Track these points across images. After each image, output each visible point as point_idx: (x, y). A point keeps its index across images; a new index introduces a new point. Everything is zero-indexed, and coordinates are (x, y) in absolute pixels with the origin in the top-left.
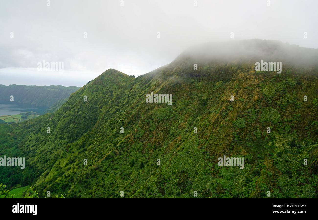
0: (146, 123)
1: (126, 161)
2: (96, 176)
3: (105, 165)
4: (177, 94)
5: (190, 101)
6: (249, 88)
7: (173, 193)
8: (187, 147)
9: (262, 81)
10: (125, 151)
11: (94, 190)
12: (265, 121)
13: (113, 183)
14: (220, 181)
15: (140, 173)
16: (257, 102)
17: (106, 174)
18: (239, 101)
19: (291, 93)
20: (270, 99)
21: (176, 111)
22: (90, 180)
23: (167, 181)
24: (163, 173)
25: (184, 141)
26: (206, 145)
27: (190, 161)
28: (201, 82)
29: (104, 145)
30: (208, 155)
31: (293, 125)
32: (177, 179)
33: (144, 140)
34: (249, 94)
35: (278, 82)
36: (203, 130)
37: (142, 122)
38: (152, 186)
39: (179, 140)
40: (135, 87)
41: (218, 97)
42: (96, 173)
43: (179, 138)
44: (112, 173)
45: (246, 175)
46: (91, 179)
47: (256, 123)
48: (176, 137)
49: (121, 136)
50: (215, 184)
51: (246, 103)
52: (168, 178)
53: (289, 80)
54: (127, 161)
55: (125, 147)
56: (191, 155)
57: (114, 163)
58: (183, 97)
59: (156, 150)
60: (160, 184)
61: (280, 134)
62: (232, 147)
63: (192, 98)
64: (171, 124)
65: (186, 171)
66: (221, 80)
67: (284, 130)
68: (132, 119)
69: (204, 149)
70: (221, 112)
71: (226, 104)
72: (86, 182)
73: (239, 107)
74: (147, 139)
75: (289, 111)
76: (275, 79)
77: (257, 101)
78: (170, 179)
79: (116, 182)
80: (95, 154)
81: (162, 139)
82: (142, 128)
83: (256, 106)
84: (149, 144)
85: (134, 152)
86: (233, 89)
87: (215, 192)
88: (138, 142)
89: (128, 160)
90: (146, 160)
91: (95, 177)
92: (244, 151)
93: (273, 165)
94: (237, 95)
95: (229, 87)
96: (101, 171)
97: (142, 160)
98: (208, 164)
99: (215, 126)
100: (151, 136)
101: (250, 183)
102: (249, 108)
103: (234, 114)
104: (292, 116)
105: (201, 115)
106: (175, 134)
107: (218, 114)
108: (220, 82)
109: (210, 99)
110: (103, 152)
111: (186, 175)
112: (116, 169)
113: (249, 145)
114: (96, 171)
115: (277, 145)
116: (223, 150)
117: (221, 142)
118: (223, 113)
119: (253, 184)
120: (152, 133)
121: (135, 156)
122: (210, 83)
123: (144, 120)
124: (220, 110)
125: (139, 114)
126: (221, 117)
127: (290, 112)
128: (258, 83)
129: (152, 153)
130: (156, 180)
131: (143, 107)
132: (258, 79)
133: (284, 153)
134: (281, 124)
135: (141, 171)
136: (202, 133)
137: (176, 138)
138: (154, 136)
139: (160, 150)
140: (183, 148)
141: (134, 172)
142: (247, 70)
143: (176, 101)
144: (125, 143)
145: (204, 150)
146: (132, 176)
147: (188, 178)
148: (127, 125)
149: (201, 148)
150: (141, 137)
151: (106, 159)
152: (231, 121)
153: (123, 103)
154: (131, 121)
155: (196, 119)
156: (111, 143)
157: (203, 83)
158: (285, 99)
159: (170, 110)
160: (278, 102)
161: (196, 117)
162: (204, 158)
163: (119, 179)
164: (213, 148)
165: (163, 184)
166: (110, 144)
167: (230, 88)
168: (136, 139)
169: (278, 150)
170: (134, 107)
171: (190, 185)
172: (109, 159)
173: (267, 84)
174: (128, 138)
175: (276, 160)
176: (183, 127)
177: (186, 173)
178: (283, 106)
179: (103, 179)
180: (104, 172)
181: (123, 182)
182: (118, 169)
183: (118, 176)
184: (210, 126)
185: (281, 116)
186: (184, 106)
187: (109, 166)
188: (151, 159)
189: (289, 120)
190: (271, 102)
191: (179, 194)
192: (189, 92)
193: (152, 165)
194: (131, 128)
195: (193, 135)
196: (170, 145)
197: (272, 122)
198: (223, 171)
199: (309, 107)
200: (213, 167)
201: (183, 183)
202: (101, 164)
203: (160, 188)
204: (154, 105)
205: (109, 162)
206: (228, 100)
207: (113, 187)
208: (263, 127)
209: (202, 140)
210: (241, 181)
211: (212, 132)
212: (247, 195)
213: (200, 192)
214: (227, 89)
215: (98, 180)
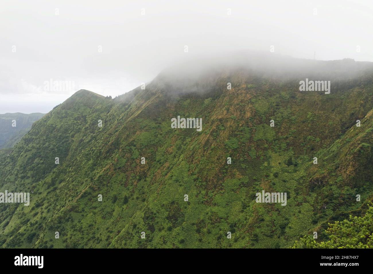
0: (128, 150)
1: (106, 196)
2: (71, 218)
3: (81, 204)
4: (162, 115)
6: (241, 104)
7: (163, 228)
8: (176, 174)
9: (255, 96)
10: (104, 185)
11: (69, 236)
12: (259, 140)
13: (92, 225)
14: (215, 209)
15: (124, 209)
16: (250, 119)
17: (83, 215)
18: (231, 119)
19: (285, 107)
20: (263, 116)
21: (161, 135)
22: (63, 225)
23: (156, 215)
24: (150, 206)
25: (172, 168)
26: (197, 170)
27: (181, 189)
28: (188, 100)
29: (79, 180)
30: (199, 182)
31: (289, 141)
32: (167, 211)
33: (127, 170)
34: (241, 111)
35: (271, 96)
36: (193, 154)
37: (122, 150)
38: (139, 223)
39: (166, 167)
40: (112, 109)
41: (208, 116)
42: (70, 215)
43: (167, 165)
44: (90, 213)
45: (243, 200)
47: (250, 142)
48: (163, 164)
49: (99, 168)
50: (210, 214)
51: (239, 121)
52: (157, 211)
53: (283, 93)
54: (108, 197)
55: (104, 180)
56: (181, 183)
57: (92, 201)
58: (168, 118)
59: (141, 181)
60: (148, 219)
61: (276, 152)
62: (226, 171)
64: (157, 150)
65: (177, 201)
66: (210, 97)
67: (280, 148)
68: (110, 147)
69: (196, 175)
70: (211, 132)
71: (217, 122)
72: (59, 227)
73: (231, 126)
74: (130, 169)
75: (283, 127)
76: (268, 93)
78: (159, 213)
79: (96, 223)
80: (68, 193)
81: (147, 168)
82: (123, 157)
83: (250, 124)
84: (133, 175)
85: (115, 186)
86: (224, 106)
87: (210, 222)
88: (120, 173)
89: (109, 195)
90: (130, 194)
91: (70, 220)
92: (239, 174)
93: (270, 187)
94: (228, 112)
95: (219, 104)
96: (77, 212)
97: (125, 193)
98: (200, 192)
99: (205, 149)
100: (134, 165)
101: (248, 208)
102: (242, 126)
103: (226, 134)
104: (287, 133)
105: (189, 137)
106: (162, 161)
107: (208, 135)
108: (209, 99)
110: (79, 189)
111: (177, 206)
112: (95, 208)
113: (244, 167)
114: (70, 213)
115: (273, 165)
116: (216, 175)
117: (213, 166)
118: (214, 134)
119: (251, 210)
120: (135, 161)
121: (118, 190)
122: (198, 101)
123: (125, 147)
124: (210, 130)
125: (119, 140)
126: (211, 138)
127: (285, 128)
128: (250, 98)
129: (136, 185)
130: (143, 216)
131: (123, 133)
132: (250, 94)
133: (281, 172)
134: (277, 142)
135: (125, 206)
136: (192, 157)
138: (137, 165)
139: (145, 181)
140: (172, 176)
141: (117, 208)
142: (238, 85)
143: (160, 123)
144: (104, 175)
145: (195, 177)
146: (114, 213)
147: (179, 209)
148: (106, 155)
149: (192, 174)
150: (123, 167)
151: (82, 197)
152: (223, 142)
154: (110, 149)
155: (185, 142)
156: (87, 178)
158: (280, 114)
159: (155, 133)
160: (272, 118)
161: (184, 140)
162: (195, 186)
163: (99, 219)
164: (205, 173)
165: (151, 219)
166: (87, 179)
167: (220, 105)
168: (117, 170)
169: (274, 170)
170: (113, 133)
171: (182, 217)
172: (86, 196)
173: (259, 99)
174: (107, 170)
175: (273, 181)
176: (170, 152)
177: (177, 204)
178: (277, 122)
179: (80, 222)
180: (81, 212)
181: (105, 223)
182: (97, 207)
183: (98, 216)
184: (201, 148)
185: (276, 133)
186: (170, 128)
187: (86, 204)
189: (285, 137)
190: (264, 118)
191: (170, 229)
192: (175, 112)
193: (137, 198)
194: (110, 158)
195: (182, 160)
196: (157, 174)
197: (267, 141)
198: (218, 198)
199: (304, 122)
200: (207, 194)
201: (174, 216)
202: (76, 203)
203: (149, 224)
204: (136, 129)
205: (86, 200)
206: (219, 118)
207: (92, 229)
208: (258, 145)
209: (192, 165)
210: (238, 207)
211: (203, 156)
212: (245, 222)
213: (193, 224)
214: (217, 106)
215: (74, 224)
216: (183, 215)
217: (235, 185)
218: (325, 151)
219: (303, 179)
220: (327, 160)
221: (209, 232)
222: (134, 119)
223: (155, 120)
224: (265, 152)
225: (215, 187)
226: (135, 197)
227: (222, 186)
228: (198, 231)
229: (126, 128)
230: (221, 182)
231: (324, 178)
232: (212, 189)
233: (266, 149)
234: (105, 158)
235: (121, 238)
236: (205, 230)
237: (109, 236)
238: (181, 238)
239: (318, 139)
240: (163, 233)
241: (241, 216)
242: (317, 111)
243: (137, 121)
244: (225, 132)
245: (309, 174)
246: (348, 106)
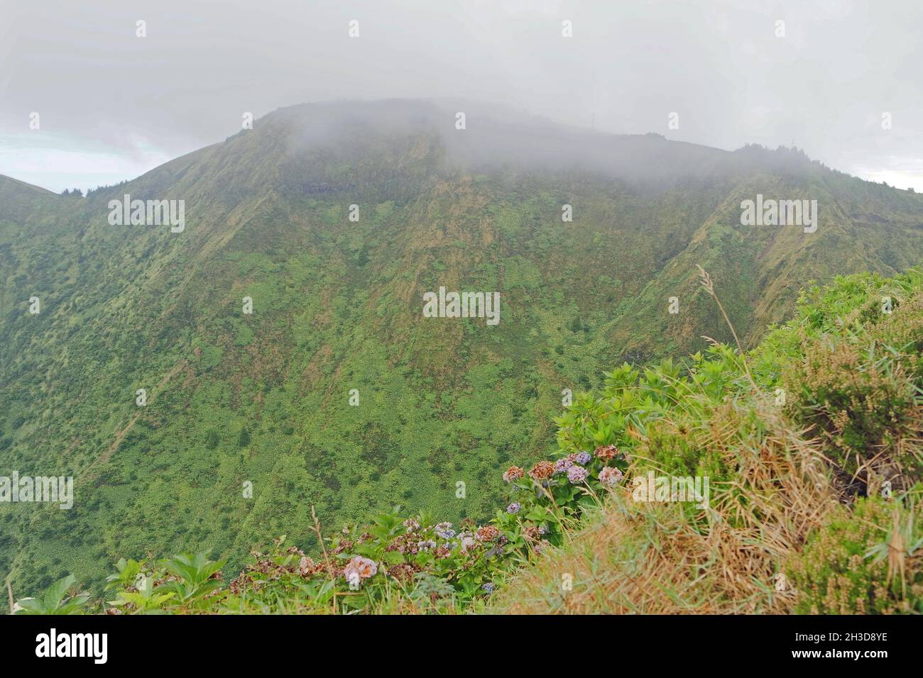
0: (221, 327)
1: (188, 437)
2: (102, 502)
3: (124, 464)
4: (285, 242)
5: (320, 258)
6: (469, 217)
7: (360, 478)
8: (360, 368)
9: (493, 201)
10: (177, 413)
11: (109, 541)
12: (513, 287)
13: (170, 506)
14: (463, 425)
15: (245, 458)
16: (493, 248)
17: (135, 489)
18: (456, 249)
19: (551, 222)
20: (515, 240)
21: (292, 287)
22: (82, 521)
23: (335, 457)
24: (315, 440)
25: (342, 357)
26: (407, 356)
27: (379, 398)
28: (336, 206)
29: (92, 411)
30: (418, 378)
31: (567, 288)
32: (359, 444)
33: (229, 373)
34: (471, 231)
35: (522, 200)
36: (388, 324)
37: (207, 327)
38: (299, 479)
39: (326, 356)
40: (93, 227)
41: (394, 242)
42: (99, 494)
43: (326, 351)
44: (154, 480)
45: (511, 402)
46: (88, 514)
48: (317, 351)
49: (145, 375)
50: (454, 434)
51: (472, 252)
52: (335, 447)
53: (544, 195)
54: (193, 438)
55: (175, 402)
56: (376, 386)
57: (151, 452)
58: (299, 247)
59: (272, 391)
60: (320, 467)
61: (547, 309)
62: (466, 352)
63: (323, 249)
64: (292, 321)
65: (376, 422)
66: (387, 199)
67: (554, 301)
68: (169, 324)
69: (406, 364)
70: (419, 276)
71: (427, 256)
72: (71, 529)
73: (458, 263)
74: (238, 370)
75: (554, 261)
76: (516, 193)
77: (493, 246)
78: (340, 451)
79: (177, 499)
80: (67, 446)
81: (279, 362)
82: (214, 343)
83: (493, 256)
84: (246, 381)
85: (206, 411)
86: (432, 221)
87: (458, 449)
88: (211, 381)
89: (195, 433)
90: (251, 423)
91: (101, 505)
92: (493, 356)
93: (557, 372)
94: (445, 234)
95: (416, 215)
96: (116, 485)
97: (237, 425)
98: (424, 397)
99: (415, 311)
100: (245, 358)
101: (524, 415)
102: (481, 261)
103: (452, 279)
104: (562, 271)
105: (360, 289)
106: (312, 344)
107: (414, 284)
108: (388, 203)
109: (371, 248)
110: (100, 431)
111: (378, 430)
112: (165, 467)
113: (497, 341)
114: (99, 490)
115: (548, 332)
116: (449, 360)
117: (440, 344)
118: (426, 279)
119: (532, 415)
120: (246, 350)
121: (215, 418)
123: (213, 320)
124: (413, 272)
125: (189, 305)
126: (422, 289)
127: (557, 263)
128: (485, 204)
129: (262, 403)
130: (304, 463)
131: (197, 287)
132: (483, 195)
133: (566, 345)
134: (545, 289)
135: (245, 452)
136: (387, 331)
137: (318, 353)
138: (253, 358)
139: (282, 390)
140: (351, 373)
141: (224, 459)
142: (453, 175)
143: (285, 261)
144: (174, 390)
145: (406, 369)
146: (220, 471)
147: (384, 437)
148: (158, 343)
149: (396, 365)
150: (218, 365)
151: (123, 447)
153: (67, 279)
154: (169, 328)
155: (354, 301)
156: (116, 402)
157: (342, 207)
158: (543, 235)
159: (277, 284)
160: (530, 243)
161: (350, 295)
162: (410, 386)
163: (184, 490)
164: (427, 358)
165: (327, 464)
166: (116, 405)
167: (422, 219)
168: (204, 374)
169: (555, 341)
170: (164, 290)
171: (394, 450)
172: (134, 444)
173: (503, 207)
175: (558, 362)
176: (326, 322)
177: (378, 426)
178: (541, 251)
179: (133, 504)
180: (129, 483)
181: (201, 494)
182: (169, 465)
183: (179, 483)
184: (404, 311)
185: (541, 272)
186: (308, 271)
187: (138, 462)
188: (265, 417)
189: (559, 279)
190: (516, 245)
191: (375, 477)
192: (312, 234)
193: (272, 430)
194: (174, 349)
195: (366, 339)
196: (309, 372)
197: (528, 288)
198: (463, 404)
199: (589, 251)
200: (439, 399)
201: (376, 451)
202: (111, 464)
203: (323, 475)
204: (229, 276)
205: (134, 452)
206: (429, 247)
207: (173, 514)
208: (513, 298)
209: (393, 347)
210: (504, 414)
211: (413, 326)
212: (526, 438)
213: (423, 460)
214: (412, 220)
215: (117, 512)
216: (396, 446)
217: (490, 376)
218: (633, 301)
219: (606, 353)
220: (642, 317)
221: (459, 468)
222: (219, 254)
223: (269, 253)
224: (527, 310)
225: (453, 384)
226: (265, 426)
227: (467, 380)
228: (436, 470)
229: (201, 275)
230: (463, 374)
231: (645, 347)
232: (446, 388)
233: (527, 304)
234: (158, 350)
235: (264, 516)
236: (451, 465)
237: (227, 520)
238: (404, 489)
239: (618, 281)
240: (362, 486)
241: (515, 429)
242: (610, 229)
243: (230, 259)
244: (450, 275)
245: (616, 344)
246: (662, 220)
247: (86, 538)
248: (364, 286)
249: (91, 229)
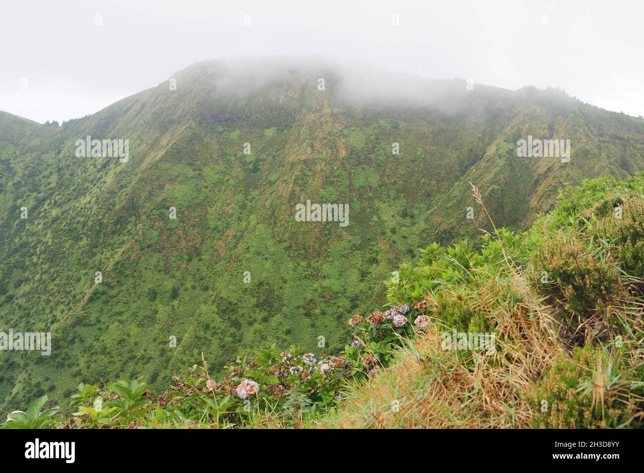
0: (157, 216)
1: (135, 293)
2: (77, 338)
3: (92, 311)
4: (201, 157)
5: (226, 168)
6: (329, 138)
7: (255, 321)
8: (254, 244)
9: (346, 126)
10: (127, 276)
11: (82, 364)
12: (361, 187)
13: (124, 340)
14: (326, 283)
15: (175, 307)
16: (346, 160)
17: (100, 329)
18: (320, 161)
19: (387, 141)
20: (361, 154)
21: (206, 188)
22: (64, 351)
23: (237, 306)
24: (224, 294)
25: (242, 237)
26: (287, 235)
27: (268, 265)
28: (237, 131)
29: (68, 275)
30: (294, 251)
31: (398, 187)
32: (254, 297)
33: (163, 248)
34: (331, 148)
35: (366, 126)
36: (273, 214)
37: (147, 216)
38: (213, 321)
39: (231, 236)
40: (67, 147)
41: (278, 156)
42: (75, 332)
43: (231, 232)
44: (113, 323)
45: (359, 267)
46: (67, 347)
47: (351, 191)
48: (224, 232)
49: (105, 250)
50: (320, 290)
51: (332, 162)
52: (237, 299)
53: (382, 122)
54: (139, 293)
55: (126, 269)
56: (266, 256)
57: (110, 303)
58: (211, 160)
59: (193, 261)
60: (227, 313)
61: (384, 202)
63: (228, 161)
64: (206, 212)
65: (266, 281)
66: (272, 126)
67: (389, 196)
68: (121, 214)
69: (286, 241)
70: (294, 180)
71: (300, 166)
72: (56, 356)
73: (322, 170)
74: (170, 246)
75: (389, 168)
76: (362, 121)
77: (346, 158)
78: (241, 302)
79: (129, 336)
80: (52, 299)
81: (198, 241)
82: (152, 227)
83: (346, 166)
84: (175, 254)
85: (148, 274)
86: (303, 141)
87: (323, 300)
88: (151, 254)
89: (140, 290)
90: (179, 283)
91: (76, 340)
93: (391, 246)
94: (313, 150)
95: (292, 137)
96: (87, 326)
97: (169, 284)
98: (299, 264)
99: (292, 204)
100: (174, 238)
101: (369, 276)
102: (338, 169)
103: (318, 181)
104: (394, 175)
105: (254, 189)
106: (221, 228)
107: (291, 185)
108: (272, 129)
109: (261, 160)
110: (74, 289)
111: (267, 287)
112: (120, 314)
114: (75, 329)
115: (385, 218)
116: (316, 238)
118: (299, 182)
119: (374, 276)
120: (175, 232)
121: (154, 280)
122: (253, 133)
123: (151, 211)
124: (291, 177)
125: (135, 201)
126: (297, 189)
127: (391, 169)
128: (341, 129)
129: (187, 269)
130: (216, 310)
131: (140, 188)
132: (339, 123)
133: (397, 227)
134: (383, 188)
135: (175, 303)
136: (273, 218)
137: (225, 234)
138: (180, 238)
139: (200, 260)
140: (248, 248)
141: (161, 308)
142: (318, 108)
143: (201, 170)
144: (125, 260)
145: (286, 244)
146: (158, 316)
147: (272, 291)
148: (114, 228)
149: (279, 242)
150: (155, 243)
151: (91, 300)
152: (317, 193)
153: (50, 183)
154: (121, 217)
155: (250, 197)
156: (86, 269)
157: (240, 132)
158: (381, 151)
159: (196, 186)
160: (372, 156)
161: (247, 193)
162: (289, 256)
163: (134, 330)
164: (301, 237)
165: (232, 311)
166: (85, 271)
167: (296, 140)
168: (146, 249)
169: (390, 224)
170: (117, 191)
171: (278, 301)
172: (98, 298)
173: (353, 131)
174: (128, 251)
175: (392, 239)
176: (230, 213)
177: (267, 285)
178: (380, 162)
179: (99, 340)
180: (95, 325)
181: (145, 332)
182: (123, 312)
183: (130, 324)
184: (284, 204)
185: (380, 176)
186: (218, 176)
187: (101, 311)
188: (189, 279)
189: (393, 181)
190: (363, 157)
191: (265, 320)
192: (220, 151)
193: (194, 287)
194: (125, 232)
195: (258, 224)
196: (218, 247)
197: (371, 188)
198: (326, 268)
199: (413, 161)
200: (309, 266)
201: (266, 302)
202: (83, 312)
203: (229, 319)
204: (162, 181)
205: (98, 304)
206: (302, 159)
207: (126, 346)
208: (361, 195)
209: (277, 229)
210: (354, 276)
211: (290, 214)
212: (370, 292)
213: (299, 307)
214: (290, 141)
215: (87, 344)
216: (279, 298)
217: (345, 249)
218: (444, 197)
219: (426, 233)
220: (450, 207)
221: (324, 313)
222: (156, 165)
223: (191, 165)
224: (370, 203)
225: (319, 255)
226: (189, 285)
227: (328, 252)
228: (308, 315)
229: (143, 180)
230: (326, 248)
231: (453, 228)
232: (314, 258)
233: (370, 199)
234: (113, 233)
235: (189, 347)
236: (318, 311)
237: (163, 350)
238: (286, 327)
239: (434, 183)
240: (257, 326)
241: (363, 286)
242: (428, 146)
243: (162, 169)
244: (316, 179)
245: (433, 226)
246: (465, 139)
247: (67, 362)
248: (256, 187)
249: (66, 149)
